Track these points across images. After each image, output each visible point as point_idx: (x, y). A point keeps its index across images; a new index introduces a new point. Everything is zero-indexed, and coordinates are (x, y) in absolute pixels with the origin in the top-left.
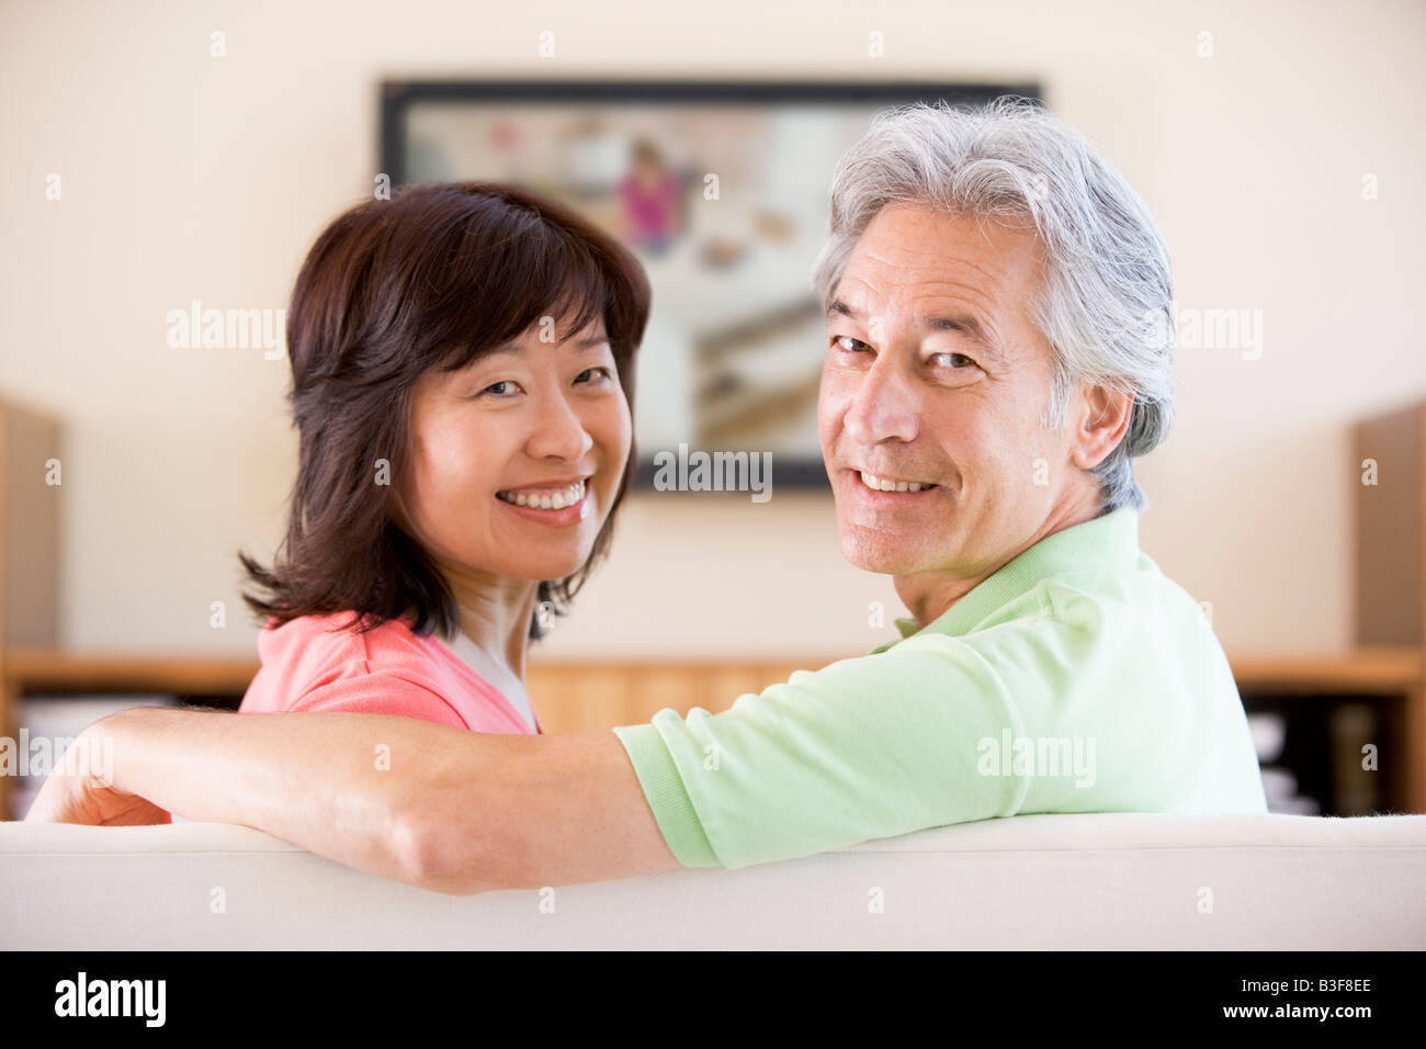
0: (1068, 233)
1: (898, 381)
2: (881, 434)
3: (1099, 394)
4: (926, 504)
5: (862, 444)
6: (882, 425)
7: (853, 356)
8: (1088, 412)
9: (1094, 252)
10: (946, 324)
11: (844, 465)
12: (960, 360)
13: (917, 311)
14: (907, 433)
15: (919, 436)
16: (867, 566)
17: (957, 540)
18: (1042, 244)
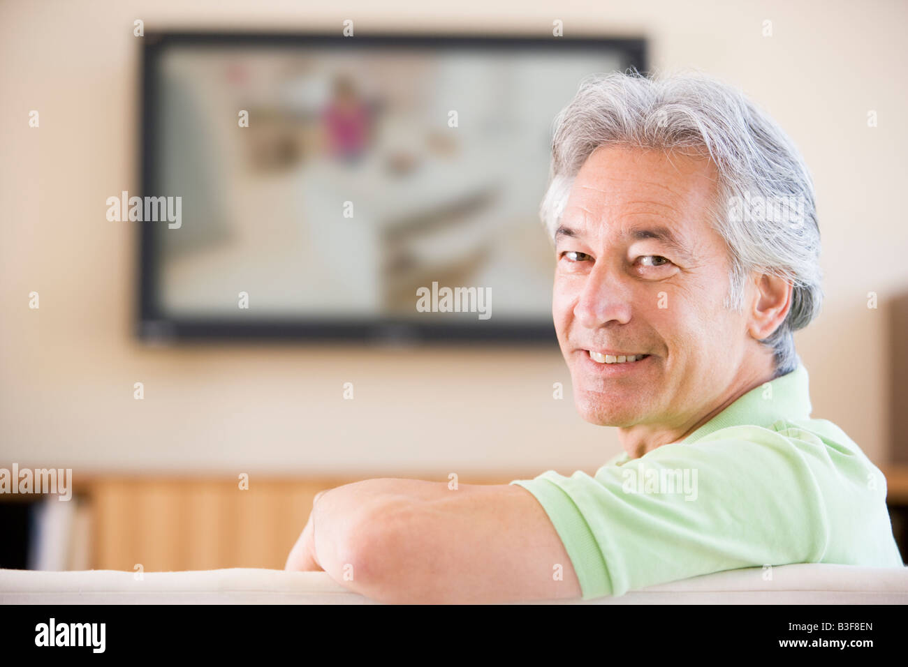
0: (735, 159)
1: (613, 279)
2: (603, 319)
3: (766, 281)
4: (641, 371)
5: (589, 327)
6: (604, 311)
7: (578, 264)
8: (760, 296)
9: (754, 172)
10: (646, 234)
11: (575, 347)
12: (658, 260)
13: (624, 226)
14: (623, 317)
15: (632, 320)
16: (598, 421)
17: (667, 396)
18: (714, 166)
